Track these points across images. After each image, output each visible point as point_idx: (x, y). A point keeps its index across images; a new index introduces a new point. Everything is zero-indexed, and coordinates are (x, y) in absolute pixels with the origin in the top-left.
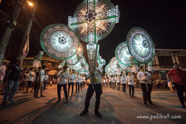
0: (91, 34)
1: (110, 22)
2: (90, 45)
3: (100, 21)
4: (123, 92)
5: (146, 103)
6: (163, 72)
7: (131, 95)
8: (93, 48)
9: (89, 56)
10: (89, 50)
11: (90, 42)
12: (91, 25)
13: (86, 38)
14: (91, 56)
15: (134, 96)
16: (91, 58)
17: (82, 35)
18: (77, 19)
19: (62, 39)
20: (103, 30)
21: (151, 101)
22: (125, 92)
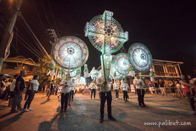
0: (108, 46)
1: (120, 41)
2: (106, 55)
3: (114, 38)
4: (116, 98)
5: (140, 105)
6: (143, 78)
7: (125, 100)
8: (109, 58)
9: (106, 65)
10: (106, 60)
11: (107, 53)
12: (108, 39)
13: (101, 48)
14: (108, 66)
15: (127, 101)
16: (108, 67)
17: (97, 44)
18: (96, 28)
19: (71, 49)
20: (115, 45)
21: (144, 103)
22: (118, 97)
